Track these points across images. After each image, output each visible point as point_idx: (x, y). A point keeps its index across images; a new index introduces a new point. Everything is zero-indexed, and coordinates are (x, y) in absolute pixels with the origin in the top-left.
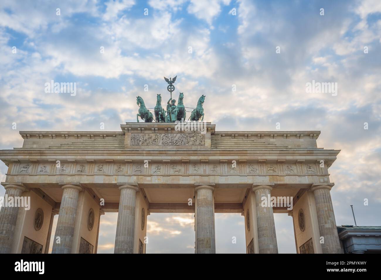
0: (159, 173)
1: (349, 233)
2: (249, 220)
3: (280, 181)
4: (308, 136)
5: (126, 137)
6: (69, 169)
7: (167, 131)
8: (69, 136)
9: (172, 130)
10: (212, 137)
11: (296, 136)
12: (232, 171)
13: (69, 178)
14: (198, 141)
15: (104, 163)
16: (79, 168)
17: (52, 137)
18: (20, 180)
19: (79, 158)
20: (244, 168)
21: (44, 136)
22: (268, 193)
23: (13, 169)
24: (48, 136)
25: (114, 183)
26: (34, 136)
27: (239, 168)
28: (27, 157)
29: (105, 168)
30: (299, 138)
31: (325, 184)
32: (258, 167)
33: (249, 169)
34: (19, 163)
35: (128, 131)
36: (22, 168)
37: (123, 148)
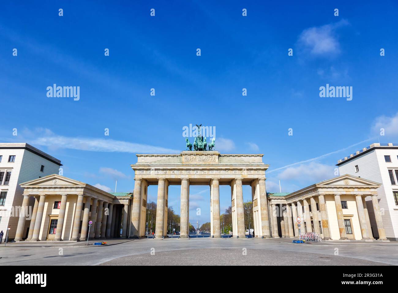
0: (197, 174)
1: (271, 198)
2: (233, 190)
3: (246, 177)
4: (259, 156)
5: (183, 157)
6: (160, 172)
7: (200, 155)
8: (157, 156)
9: (202, 154)
10: (219, 157)
11: (253, 156)
12: (227, 173)
13: (161, 176)
14: (213, 160)
15: (175, 169)
16: (165, 171)
17: (150, 156)
18: (141, 177)
19: (165, 168)
20: (231, 171)
21: (146, 156)
22: (241, 182)
23: (137, 172)
24: (148, 156)
25: (179, 178)
26: (143, 156)
27: (229, 171)
28: (143, 168)
29: (175, 172)
30: (255, 157)
31: (263, 179)
32: (237, 171)
33: (233, 172)
34: (140, 170)
35: (183, 155)
36: (141, 172)
37: (182, 162)
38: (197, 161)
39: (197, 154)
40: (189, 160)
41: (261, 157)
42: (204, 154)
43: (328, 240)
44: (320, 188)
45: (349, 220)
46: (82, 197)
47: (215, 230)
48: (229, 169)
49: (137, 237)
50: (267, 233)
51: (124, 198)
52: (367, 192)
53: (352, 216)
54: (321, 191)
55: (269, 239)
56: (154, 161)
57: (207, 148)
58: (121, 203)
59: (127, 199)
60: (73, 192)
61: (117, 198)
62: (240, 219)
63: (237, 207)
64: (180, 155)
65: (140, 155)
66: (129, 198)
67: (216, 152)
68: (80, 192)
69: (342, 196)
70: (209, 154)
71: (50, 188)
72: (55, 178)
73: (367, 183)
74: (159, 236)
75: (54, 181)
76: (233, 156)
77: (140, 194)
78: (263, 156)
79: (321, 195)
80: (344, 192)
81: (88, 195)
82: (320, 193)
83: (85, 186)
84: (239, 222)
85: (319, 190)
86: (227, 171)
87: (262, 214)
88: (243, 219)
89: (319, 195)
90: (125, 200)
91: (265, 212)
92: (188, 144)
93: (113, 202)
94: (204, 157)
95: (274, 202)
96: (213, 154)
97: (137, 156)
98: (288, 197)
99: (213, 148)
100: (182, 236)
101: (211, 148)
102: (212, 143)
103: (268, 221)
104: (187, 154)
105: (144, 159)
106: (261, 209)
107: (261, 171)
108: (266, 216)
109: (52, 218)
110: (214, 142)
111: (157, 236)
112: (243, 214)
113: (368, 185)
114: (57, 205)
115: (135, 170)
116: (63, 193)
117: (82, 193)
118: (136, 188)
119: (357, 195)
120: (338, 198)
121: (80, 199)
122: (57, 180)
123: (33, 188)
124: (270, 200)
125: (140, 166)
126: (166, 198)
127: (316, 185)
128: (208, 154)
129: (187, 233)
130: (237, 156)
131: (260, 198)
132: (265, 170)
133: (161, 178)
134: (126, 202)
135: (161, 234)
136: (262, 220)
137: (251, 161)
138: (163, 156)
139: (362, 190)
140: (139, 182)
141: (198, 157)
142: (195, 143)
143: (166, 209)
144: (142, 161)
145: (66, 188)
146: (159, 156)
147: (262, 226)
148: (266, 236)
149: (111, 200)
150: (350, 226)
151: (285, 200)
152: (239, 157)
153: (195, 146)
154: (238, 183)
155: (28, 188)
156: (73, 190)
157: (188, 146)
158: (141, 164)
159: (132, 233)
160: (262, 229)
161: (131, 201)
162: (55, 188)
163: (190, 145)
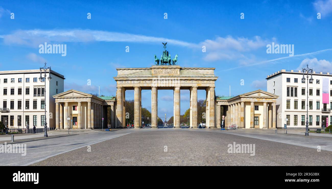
4: (211, 69)
5: (152, 71)
6: (136, 82)
7: (166, 69)
8: (133, 69)
9: (167, 68)
10: (180, 70)
11: (207, 69)
12: (186, 82)
13: (136, 85)
14: (176, 72)
15: (146, 80)
16: (139, 81)
17: (127, 70)
18: (121, 86)
19: (139, 79)
20: (190, 81)
21: (124, 70)
22: (196, 89)
23: (118, 82)
24: (125, 69)
25: (150, 86)
26: (121, 70)
27: (188, 81)
28: (123, 79)
29: (147, 81)
30: (208, 70)
31: (213, 87)
32: (194, 81)
33: (191, 81)
34: (120, 80)
35: (153, 69)
36: (121, 82)
37: (152, 74)
38: (163, 73)
39: (163, 68)
40: (157, 73)
41: (213, 70)
42: (169, 68)
43: (242, 128)
44: (242, 97)
45: (258, 117)
46: (90, 103)
47: (176, 123)
48: (188, 80)
49: (121, 128)
50: (213, 125)
51: (111, 101)
52: (270, 101)
53: (260, 115)
54: (243, 100)
55: (213, 129)
56: (130, 73)
57: (172, 63)
58: (109, 105)
59: (113, 102)
60: (84, 100)
61: (106, 101)
62: (194, 115)
63: (193, 107)
64: (150, 68)
65: (119, 69)
66: (114, 101)
67: (178, 66)
68: (89, 100)
69: (255, 103)
70: (173, 68)
71: (70, 98)
72: (72, 92)
73: (271, 95)
74: (137, 127)
75: (72, 93)
76: (192, 69)
77: (122, 98)
78: (214, 69)
79: (243, 102)
80: (256, 100)
81: (93, 101)
82: (242, 101)
83: (91, 97)
84: (194, 117)
85: (242, 99)
86: (186, 81)
87: (210, 112)
88: (197, 116)
89: (241, 102)
90: (111, 103)
91: (213, 110)
92: (157, 59)
93: (103, 104)
94: (169, 70)
95: (220, 104)
96: (176, 68)
97: (117, 70)
98: (230, 101)
99: (176, 63)
100: (153, 127)
101: (174, 62)
102: (175, 59)
103: (214, 117)
104: (156, 68)
105: (122, 72)
106: (210, 109)
107: (211, 81)
108: (213, 113)
109: (73, 116)
110: (177, 58)
111: (136, 127)
112: (197, 112)
113: (272, 97)
114: (74, 108)
115: (116, 80)
116: (79, 101)
117: (90, 101)
118: (118, 94)
119: (264, 103)
120: (252, 104)
121: (89, 104)
122: (74, 93)
123: (61, 98)
124: (217, 102)
125: (120, 77)
126: (140, 101)
127: (240, 96)
128: (171, 68)
129: (157, 125)
130: (195, 69)
131: (210, 101)
132: (215, 80)
133: (136, 87)
134: (112, 104)
135: (138, 126)
136: (210, 116)
137: (205, 73)
138: (137, 69)
139: (268, 99)
140: (120, 89)
141: (164, 70)
142: (161, 59)
143: (141, 109)
144: (121, 74)
145: (80, 98)
146: (134, 69)
147: (210, 120)
148: (212, 127)
149: (102, 103)
150: (258, 120)
151: (228, 103)
152: (196, 70)
153: (161, 61)
154: (194, 90)
155: (57, 98)
156: (84, 99)
157: (156, 61)
158: (121, 76)
159: (118, 125)
160: (210, 122)
161: (115, 103)
162: (73, 98)
163: (158, 60)
